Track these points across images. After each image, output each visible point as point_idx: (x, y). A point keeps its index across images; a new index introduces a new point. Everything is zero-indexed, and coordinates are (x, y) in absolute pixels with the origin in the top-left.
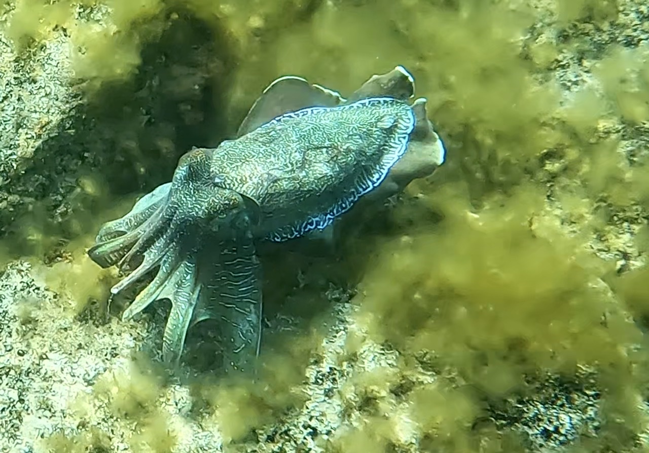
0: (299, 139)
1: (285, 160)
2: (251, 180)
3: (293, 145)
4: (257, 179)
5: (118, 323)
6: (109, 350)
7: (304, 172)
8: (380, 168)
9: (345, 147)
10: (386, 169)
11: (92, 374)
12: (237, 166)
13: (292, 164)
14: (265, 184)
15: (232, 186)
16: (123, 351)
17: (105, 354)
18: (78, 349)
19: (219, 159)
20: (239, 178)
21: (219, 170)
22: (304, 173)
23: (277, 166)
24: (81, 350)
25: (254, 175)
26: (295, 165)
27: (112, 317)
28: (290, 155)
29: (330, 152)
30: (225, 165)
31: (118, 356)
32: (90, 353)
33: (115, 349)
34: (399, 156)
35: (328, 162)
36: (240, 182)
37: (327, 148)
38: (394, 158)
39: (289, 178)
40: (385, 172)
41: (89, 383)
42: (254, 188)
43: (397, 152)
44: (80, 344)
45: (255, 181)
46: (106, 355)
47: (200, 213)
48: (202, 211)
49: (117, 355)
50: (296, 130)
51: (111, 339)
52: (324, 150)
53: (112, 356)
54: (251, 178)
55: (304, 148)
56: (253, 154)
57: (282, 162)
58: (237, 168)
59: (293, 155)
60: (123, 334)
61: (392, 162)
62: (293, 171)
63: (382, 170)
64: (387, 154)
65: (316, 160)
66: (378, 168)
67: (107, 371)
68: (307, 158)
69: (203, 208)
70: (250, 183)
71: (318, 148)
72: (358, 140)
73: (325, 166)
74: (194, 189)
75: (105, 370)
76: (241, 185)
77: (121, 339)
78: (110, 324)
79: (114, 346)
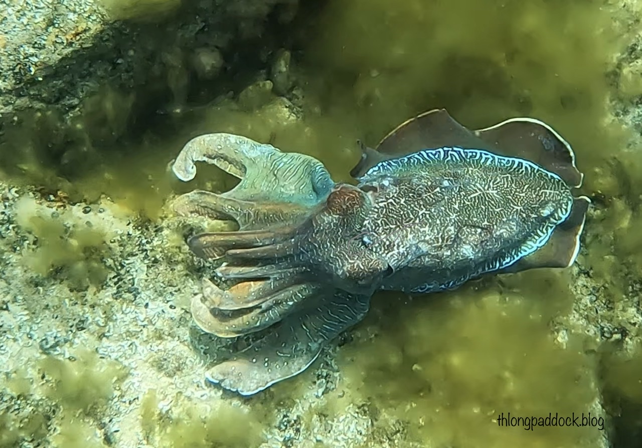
0: (461, 210)
1: (438, 234)
2: (398, 249)
3: (453, 216)
4: (404, 249)
5: (95, 294)
6: (77, 321)
7: (449, 251)
8: (515, 254)
9: (498, 233)
10: (520, 255)
11: (52, 342)
12: (391, 228)
13: (443, 239)
14: (409, 257)
15: (379, 250)
16: (90, 327)
17: (70, 324)
18: (44, 309)
19: (376, 210)
20: (388, 243)
21: (372, 227)
22: (449, 253)
23: (427, 238)
24: (47, 312)
25: (402, 244)
26: (445, 241)
27: (90, 285)
28: (446, 228)
29: (483, 235)
30: (379, 222)
31: (84, 331)
32: (55, 316)
33: (83, 322)
34: (538, 247)
35: (476, 246)
36: (386, 248)
37: (482, 229)
38: (533, 247)
39: (433, 255)
40: (517, 259)
41: (45, 351)
42: (398, 259)
43: (538, 241)
44: (48, 305)
45: (402, 250)
46: (71, 327)
47: (340, 272)
48: (342, 271)
49: (83, 329)
50: (461, 193)
51: (83, 310)
52: (479, 230)
53: (78, 329)
54: (399, 246)
55: (462, 223)
56: (411, 216)
57: (435, 233)
58: (390, 231)
59: (449, 228)
60: (96, 308)
61: (529, 251)
62: (441, 247)
63: (515, 256)
64: (531, 240)
65: (467, 240)
66: (513, 253)
67: (68, 345)
68: (460, 236)
69: (345, 268)
70: (396, 251)
71: (474, 227)
72: (513, 227)
73: (471, 249)
74: (342, 238)
75: (66, 341)
76: (386, 252)
77: (94, 313)
78: (86, 292)
79: (82, 319)
